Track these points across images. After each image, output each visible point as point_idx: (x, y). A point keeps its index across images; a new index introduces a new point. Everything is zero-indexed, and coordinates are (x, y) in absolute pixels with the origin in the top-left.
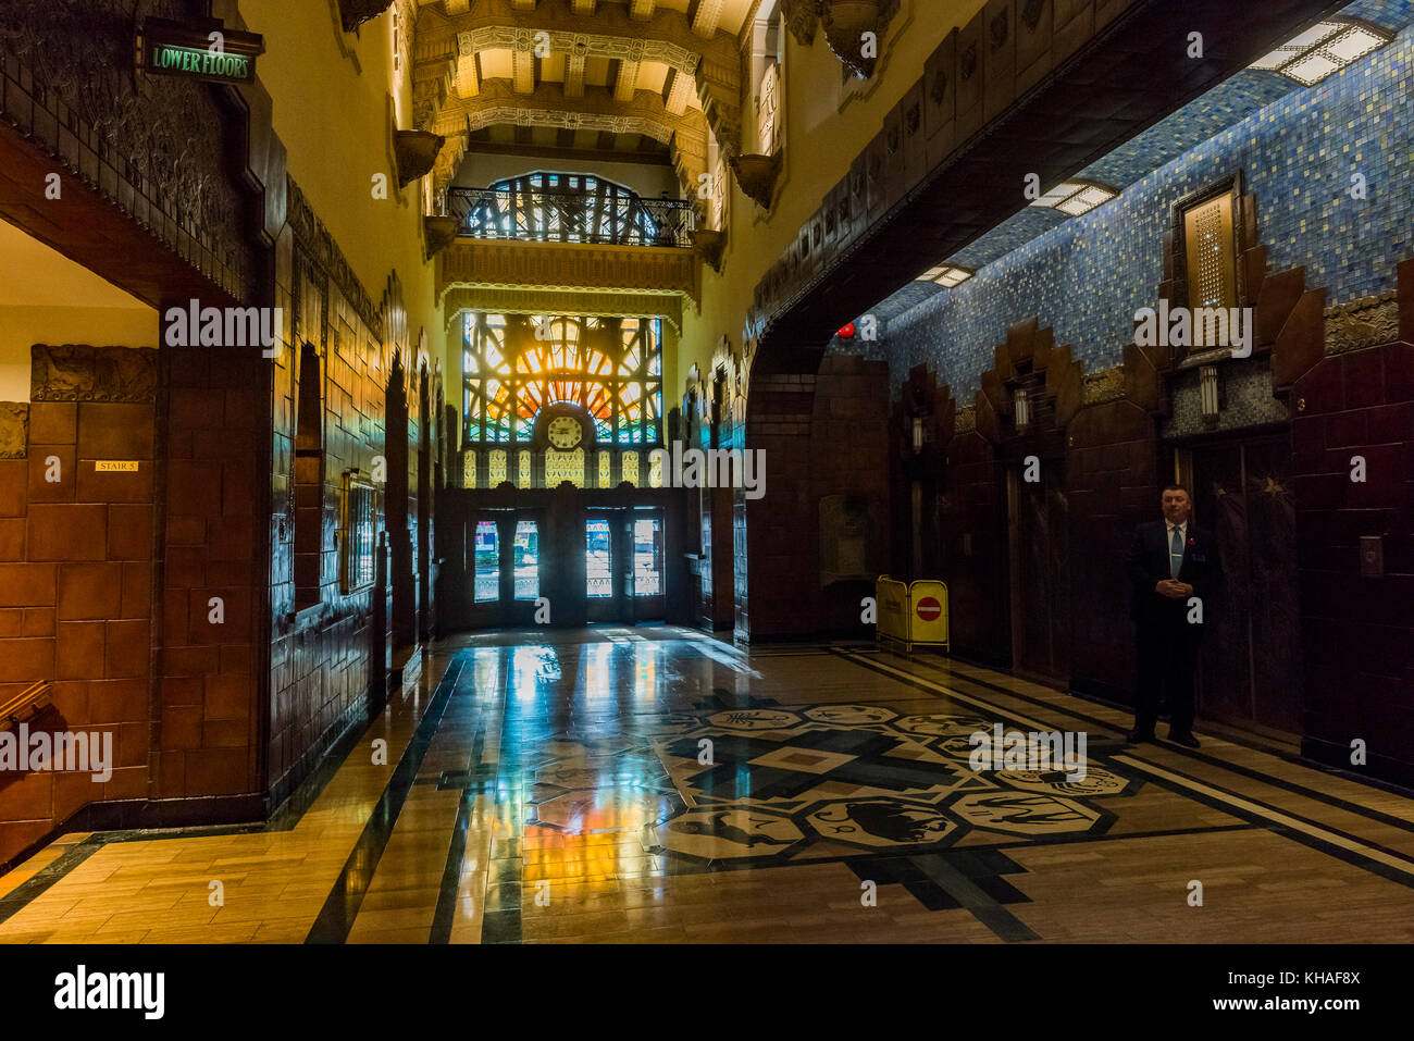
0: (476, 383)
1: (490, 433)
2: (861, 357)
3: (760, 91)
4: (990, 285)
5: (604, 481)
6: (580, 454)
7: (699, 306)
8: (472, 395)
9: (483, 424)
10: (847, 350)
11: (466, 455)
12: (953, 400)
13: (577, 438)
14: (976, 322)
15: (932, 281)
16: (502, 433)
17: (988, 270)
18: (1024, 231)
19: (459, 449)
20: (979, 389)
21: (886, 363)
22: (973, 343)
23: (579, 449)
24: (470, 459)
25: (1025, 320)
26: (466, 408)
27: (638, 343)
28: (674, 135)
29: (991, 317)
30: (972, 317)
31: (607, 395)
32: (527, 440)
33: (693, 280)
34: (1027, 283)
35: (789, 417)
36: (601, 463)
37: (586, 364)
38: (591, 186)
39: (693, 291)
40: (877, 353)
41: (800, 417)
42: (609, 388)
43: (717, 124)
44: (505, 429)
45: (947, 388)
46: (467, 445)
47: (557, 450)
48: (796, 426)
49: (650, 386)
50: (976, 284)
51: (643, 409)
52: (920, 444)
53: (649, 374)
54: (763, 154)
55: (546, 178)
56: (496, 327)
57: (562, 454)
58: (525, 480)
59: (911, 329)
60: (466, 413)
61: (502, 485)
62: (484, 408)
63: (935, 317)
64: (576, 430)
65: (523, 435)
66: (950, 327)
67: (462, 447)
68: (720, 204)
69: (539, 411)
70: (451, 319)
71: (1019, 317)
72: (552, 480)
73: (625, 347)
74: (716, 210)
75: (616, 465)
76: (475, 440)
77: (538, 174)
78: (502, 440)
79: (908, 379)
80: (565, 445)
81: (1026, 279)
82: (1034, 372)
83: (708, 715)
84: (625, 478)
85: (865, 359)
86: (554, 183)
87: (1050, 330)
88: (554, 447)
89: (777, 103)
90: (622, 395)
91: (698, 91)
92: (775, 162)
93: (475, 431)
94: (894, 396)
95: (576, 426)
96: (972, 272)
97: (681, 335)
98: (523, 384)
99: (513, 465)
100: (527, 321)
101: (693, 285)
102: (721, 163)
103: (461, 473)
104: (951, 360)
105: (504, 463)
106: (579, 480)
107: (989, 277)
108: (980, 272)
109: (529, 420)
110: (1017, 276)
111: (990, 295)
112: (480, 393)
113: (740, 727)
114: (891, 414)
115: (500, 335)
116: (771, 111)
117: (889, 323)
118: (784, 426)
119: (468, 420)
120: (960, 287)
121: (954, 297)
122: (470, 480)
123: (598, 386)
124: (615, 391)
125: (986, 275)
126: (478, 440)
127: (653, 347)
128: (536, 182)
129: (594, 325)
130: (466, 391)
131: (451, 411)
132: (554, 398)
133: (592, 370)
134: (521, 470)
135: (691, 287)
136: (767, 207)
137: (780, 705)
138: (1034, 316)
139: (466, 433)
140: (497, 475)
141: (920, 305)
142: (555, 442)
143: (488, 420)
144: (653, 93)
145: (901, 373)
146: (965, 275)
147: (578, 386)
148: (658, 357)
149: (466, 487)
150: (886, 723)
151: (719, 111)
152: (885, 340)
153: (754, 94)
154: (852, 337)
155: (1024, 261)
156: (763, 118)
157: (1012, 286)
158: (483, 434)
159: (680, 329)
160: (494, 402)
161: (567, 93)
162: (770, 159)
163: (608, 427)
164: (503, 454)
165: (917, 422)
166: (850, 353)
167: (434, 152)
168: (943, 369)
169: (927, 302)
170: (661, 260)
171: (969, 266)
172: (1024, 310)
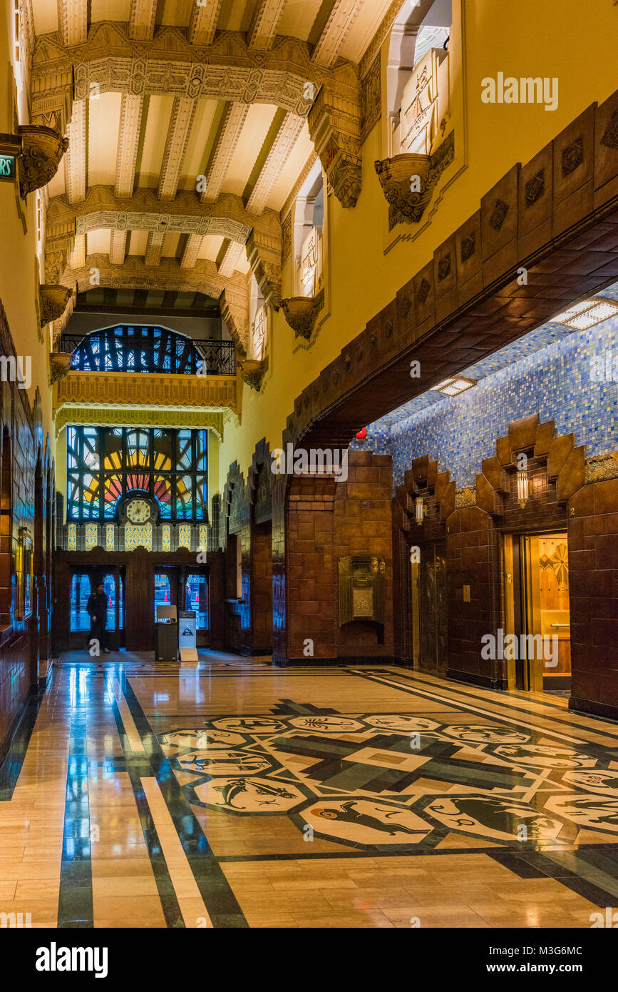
0: (76, 476)
1: (86, 511)
2: (372, 452)
3: (301, 250)
4: (492, 390)
5: (166, 546)
6: (149, 526)
7: (240, 418)
8: (73, 485)
9: (81, 505)
10: (360, 448)
11: (69, 527)
12: (454, 483)
13: (147, 516)
14: (477, 422)
15: (438, 391)
16: (94, 512)
17: (490, 379)
18: (529, 345)
19: (64, 523)
20: (478, 473)
21: (390, 457)
22: (473, 438)
23: (148, 523)
24: (72, 528)
25: (527, 417)
26: (70, 494)
27: (190, 448)
28: (223, 292)
29: (491, 416)
30: (473, 418)
31: (168, 485)
32: (112, 516)
33: (235, 399)
34: (529, 388)
35: (318, 497)
36: (164, 533)
37: (153, 463)
38: (157, 334)
39: (236, 407)
40: (383, 449)
41: (326, 497)
42: (168, 479)
43: (263, 280)
44: (96, 509)
45: (448, 474)
46: (70, 520)
47: (133, 524)
48: (323, 503)
49: (199, 478)
50: (478, 391)
51: (194, 495)
52: (422, 517)
53: (198, 470)
54: (305, 296)
55: (125, 329)
56: (91, 436)
57: (136, 527)
58: (110, 545)
59: (413, 430)
60: (69, 498)
61: (95, 549)
62: (81, 494)
63: (437, 420)
64: (146, 510)
65: (110, 513)
66: (450, 425)
67: (67, 521)
68: (261, 341)
69: (120, 496)
70: (60, 430)
71: (519, 415)
72: (130, 545)
73: (181, 450)
74: (258, 345)
75: (175, 535)
76: (75, 516)
77: (120, 326)
78: (94, 516)
79: (410, 469)
80: (138, 520)
81: (528, 384)
82: (535, 457)
83: (289, 719)
84: (181, 545)
85: (374, 454)
86: (131, 332)
87: (552, 423)
88: (131, 522)
89: (319, 256)
90: (179, 485)
91: (248, 255)
92: (317, 302)
93: (75, 510)
94: (397, 480)
95: (147, 507)
96: (474, 382)
97: (222, 441)
98: (109, 477)
99: (102, 535)
100: (112, 433)
101: (236, 402)
102: (262, 310)
103: (66, 540)
104: (453, 451)
105: (96, 532)
106: (148, 545)
107: (491, 385)
108: (481, 382)
109: (113, 502)
110: (519, 383)
111: (492, 399)
112: (80, 483)
113: (317, 729)
114: (394, 495)
115: (92, 442)
116: (312, 263)
117: (393, 427)
118: (313, 503)
119: (71, 503)
120: (462, 395)
121: (455, 403)
122: (72, 545)
123: (161, 479)
124: (174, 482)
125: (487, 384)
126: (77, 516)
127: (202, 450)
128: (119, 332)
129: (159, 435)
130: (69, 483)
131: (60, 496)
132: (130, 487)
133: (157, 467)
134: (107, 538)
135: (233, 404)
136: (308, 337)
137: (339, 713)
138: (535, 413)
139: (69, 512)
140: (91, 542)
141: (423, 411)
142: (131, 518)
143: (84, 502)
144: (209, 261)
145: (404, 463)
146: (469, 385)
147: (147, 478)
148: (205, 458)
149: (69, 550)
150: (435, 730)
151: (266, 270)
152: (389, 440)
153: (296, 252)
154: (364, 438)
155: (527, 369)
156: (305, 270)
157: (513, 391)
158: (81, 512)
159: (222, 436)
160: (89, 490)
161: (147, 263)
162: (313, 300)
163: (169, 507)
164: (95, 526)
165: (419, 500)
166: (362, 450)
167: (65, 300)
168: (445, 460)
169: (429, 408)
170: (212, 384)
171: (472, 378)
172: (525, 409)
